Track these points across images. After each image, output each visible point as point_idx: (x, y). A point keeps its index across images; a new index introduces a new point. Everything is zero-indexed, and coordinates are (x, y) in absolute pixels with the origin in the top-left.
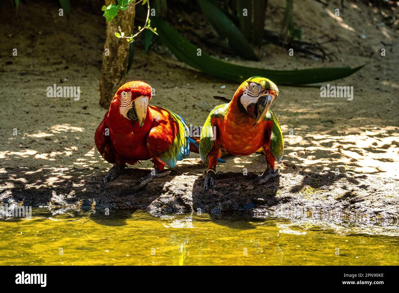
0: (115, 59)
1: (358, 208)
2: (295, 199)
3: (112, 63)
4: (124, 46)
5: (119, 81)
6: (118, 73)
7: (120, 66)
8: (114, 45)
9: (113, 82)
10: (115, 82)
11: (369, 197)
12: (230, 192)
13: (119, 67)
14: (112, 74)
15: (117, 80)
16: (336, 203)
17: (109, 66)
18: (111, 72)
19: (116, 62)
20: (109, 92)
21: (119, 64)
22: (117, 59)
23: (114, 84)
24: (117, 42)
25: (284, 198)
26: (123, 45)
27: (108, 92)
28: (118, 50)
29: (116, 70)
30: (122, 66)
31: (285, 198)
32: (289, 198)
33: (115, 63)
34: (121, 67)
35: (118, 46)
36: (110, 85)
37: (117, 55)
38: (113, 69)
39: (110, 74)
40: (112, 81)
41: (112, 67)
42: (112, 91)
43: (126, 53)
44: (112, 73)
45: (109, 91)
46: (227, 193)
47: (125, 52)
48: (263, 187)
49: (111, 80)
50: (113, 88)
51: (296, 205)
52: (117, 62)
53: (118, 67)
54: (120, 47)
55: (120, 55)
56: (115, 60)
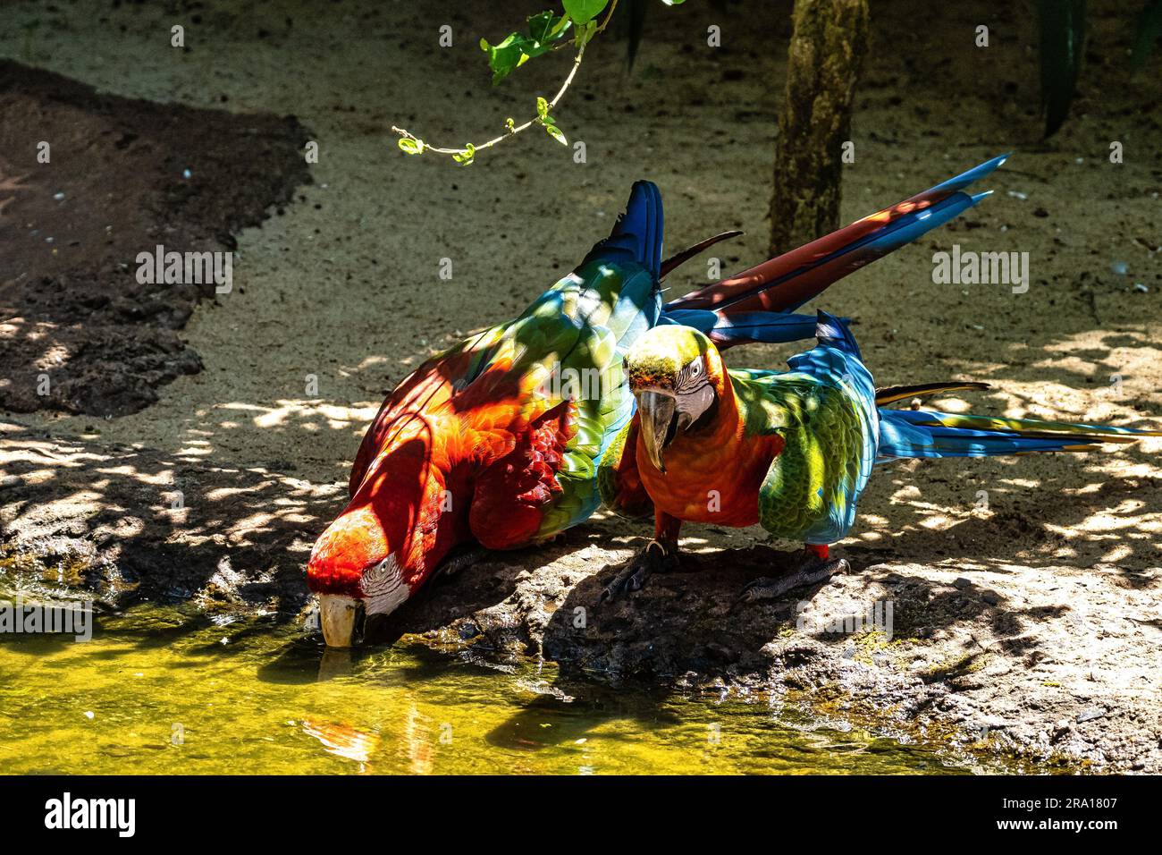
0: (804, 133)
1: (950, 708)
2: (823, 657)
3: (795, 145)
4: (829, 96)
5: (816, 196)
6: (812, 173)
7: (818, 154)
8: (801, 91)
9: (797, 199)
10: (802, 197)
11: (1005, 677)
12: (667, 616)
13: (814, 156)
14: (795, 176)
15: (808, 193)
16: (914, 685)
17: (788, 152)
18: (791, 168)
19: (807, 141)
20: (785, 225)
21: (816, 148)
22: (810, 132)
23: (797, 204)
24: (810, 86)
25: (791, 653)
26: (826, 94)
27: (781, 226)
28: (812, 107)
29: (803, 165)
30: (824, 154)
31: (798, 651)
32: (811, 652)
33: (803, 144)
34: (820, 157)
35: (814, 97)
36: (788, 206)
37: (809, 122)
38: (796, 160)
39: (788, 175)
40: (794, 194)
41: (793, 157)
42: (792, 222)
43: (837, 117)
44: (793, 172)
45: (783, 222)
46: (659, 618)
47: (834, 113)
48: (759, 612)
49: (789, 193)
50: (795, 216)
51: (819, 675)
52: (811, 142)
53: (810, 156)
54: (819, 99)
55: (817, 122)
56: (803, 137)
